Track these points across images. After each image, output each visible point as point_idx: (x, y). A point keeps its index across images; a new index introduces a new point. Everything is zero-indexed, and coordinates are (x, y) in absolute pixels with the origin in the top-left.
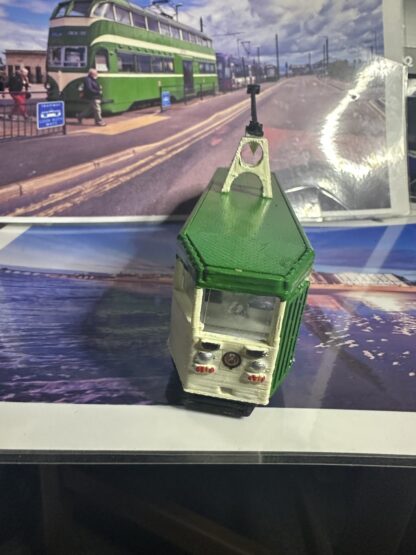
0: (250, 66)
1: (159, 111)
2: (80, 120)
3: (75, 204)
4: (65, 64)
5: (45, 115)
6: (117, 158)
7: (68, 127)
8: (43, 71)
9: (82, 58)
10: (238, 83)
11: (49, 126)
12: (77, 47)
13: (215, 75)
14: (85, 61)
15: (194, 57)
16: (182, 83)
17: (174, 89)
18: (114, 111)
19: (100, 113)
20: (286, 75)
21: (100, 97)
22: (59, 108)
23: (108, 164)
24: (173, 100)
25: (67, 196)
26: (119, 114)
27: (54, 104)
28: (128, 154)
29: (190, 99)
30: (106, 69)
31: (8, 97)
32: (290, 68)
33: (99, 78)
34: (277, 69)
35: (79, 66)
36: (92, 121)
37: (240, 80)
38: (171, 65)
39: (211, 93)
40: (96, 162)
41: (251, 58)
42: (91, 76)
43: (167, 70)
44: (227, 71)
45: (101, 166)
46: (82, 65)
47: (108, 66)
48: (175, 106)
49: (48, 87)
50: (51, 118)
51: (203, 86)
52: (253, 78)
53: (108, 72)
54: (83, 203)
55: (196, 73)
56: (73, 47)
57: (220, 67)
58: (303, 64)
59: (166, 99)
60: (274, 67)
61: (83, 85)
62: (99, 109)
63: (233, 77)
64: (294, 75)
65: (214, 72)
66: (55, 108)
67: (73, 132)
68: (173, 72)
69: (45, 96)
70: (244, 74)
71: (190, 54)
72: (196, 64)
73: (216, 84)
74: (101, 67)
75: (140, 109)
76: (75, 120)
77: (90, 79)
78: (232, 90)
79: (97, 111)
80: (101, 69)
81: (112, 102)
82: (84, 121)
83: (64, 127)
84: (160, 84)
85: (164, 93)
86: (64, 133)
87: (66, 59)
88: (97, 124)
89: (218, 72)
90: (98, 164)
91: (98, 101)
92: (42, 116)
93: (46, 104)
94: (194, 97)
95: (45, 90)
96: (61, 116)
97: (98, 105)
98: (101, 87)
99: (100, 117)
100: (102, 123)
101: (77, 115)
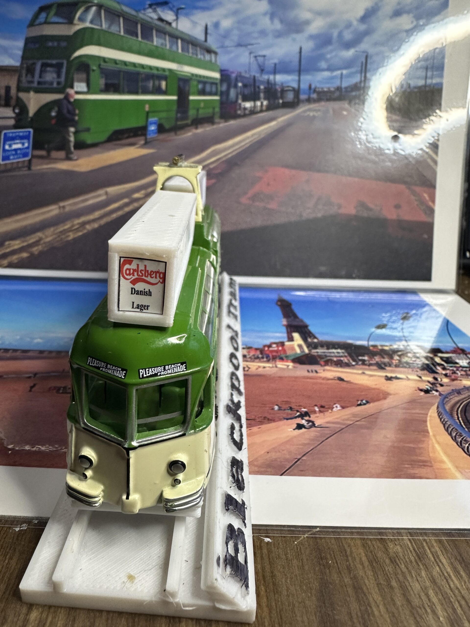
0: (262, 87)
1: (142, 142)
2: (49, 152)
3: (32, 254)
4: (39, 83)
5: (10, 146)
6: (86, 200)
7: (34, 161)
8: (13, 91)
9: (59, 76)
10: (245, 109)
11: (13, 160)
12: (54, 62)
13: (217, 98)
14: (63, 79)
15: (193, 75)
16: (175, 107)
17: (164, 115)
18: (89, 141)
19: (72, 144)
20: (309, 100)
21: (74, 123)
22: (26, 137)
23: (75, 208)
24: (161, 129)
25: (25, 244)
26: (94, 145)
27: (21, 132)
28: (99, 196)
29: (182, 128)
30: (85, 89)
32: (315, 91)
33: (76, 100)
34: (297, 92)
35: (55, 85)
36: (62, 154)
37: (248, 105)
38: (163, 84)
39: (210, 120)
40: (62, 204)
41: (265, 77)
42: (67, 97)
43: (158, 91)
44: (233, 93)
45: (67, 209)
46: (59, 83)
47: (88, 86)
48: (162, 136)
49: (17, 111)
50: (16, 150)
51: (201, 111)
52: (265, 103)
53: (88, 92)
54: (41, 253)
55: (194, 94)
56: (49, 61)
57: (224, 88)
58: (332, 86)
59: (153, 128)
60: (294, 89)
61: (56, 109)
62: (72, 139)
63: (240, 101)
64: (319, 100)
65: (215, 94)
66: (22, 138)
67: (39, 167)
68: (165, 93)
69: (12, 122)
70: (254, 97)
71: (188, 70)
72: (195, 83)
73: (217, 110)
74: (81, 86)
75: (120, 139)
76: (43, 153)
77: (65, 102)
78: (236, 117)
79: (69, 141)
80: (79, 90)
81: (88, 130)
82: (54, 154)
83: (30, 161)
84: (147, 108)
85: (151, 120)
86: (29, 168)
87: (40, 77)
88: (68, 158)
89: (222, 94)
90: (64, 207)
91: (72, 129)
92: (7, 147)
93: (12, 133)
94: (187, 125)
95: (13, 115)
96: (28, 148)
97: (71, 134)
98: (77, 112)
99: (72, 149)
100: (74, 156)
101: (46, 146)
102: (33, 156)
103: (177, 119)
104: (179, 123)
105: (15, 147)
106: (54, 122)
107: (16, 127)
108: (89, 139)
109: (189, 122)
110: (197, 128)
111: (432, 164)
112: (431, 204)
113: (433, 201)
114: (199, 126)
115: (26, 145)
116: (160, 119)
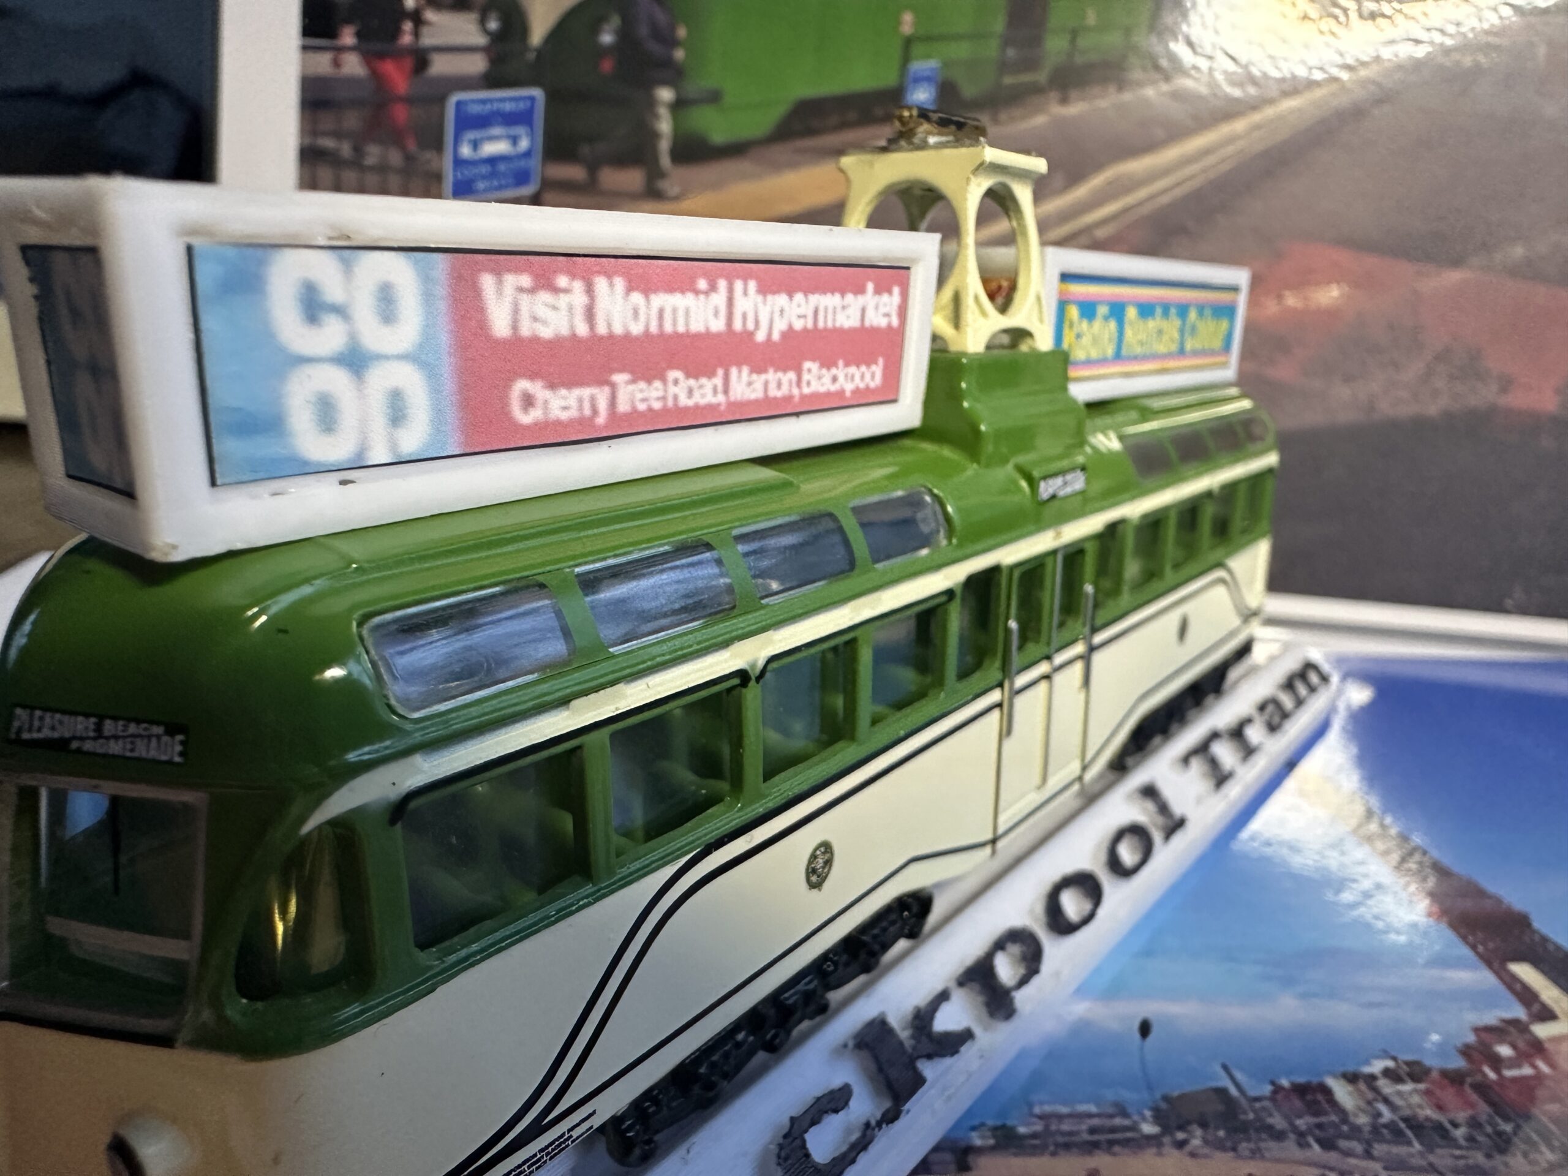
2: (593, 169)
5: (475, 145)
7: (549, 198)
16: (999, 23)
17: (961, 51)
18: (717, 136)
21: (674, 74)
26: (736, 150)
27: (507, 98)
29: (1018, 97)
31: (353, 65)
36: (633, 178)
39: (1109, 73)
50: (493, 161)
59: (922, 95)
62: (665, 126)
66: (510, 119)
69: (477, 64)
76: (575, 172)
81: (714, 97)
82: (608, 177)
83: (536, 199)
84: (909, 25)
88: (652, 192)
91: (666, 94)
92: (466, 151)
93: (483, 102)
95: (481, 40)
96: (528, 154)
97: (663, 112)
98: (682, 32)
99: (665, 161)
100: (670, 186)
101: (585, 150)
103: (1004, 67)
104: (1008, 80)
105: (488, 149)
108: (716, 127)
114: (1073, 94)
115: (524, 144)
116: (946, 64)
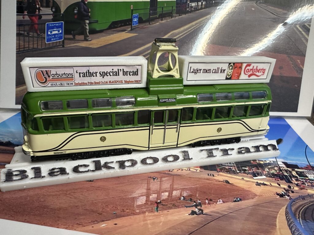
1: (129, 29)
11: (54, 41)
16: (149, 7)
18: (98, 29)
21: (89, 18)
22: (60, 27)
27: (57, 23)
29: (153, 20)
37: (193, 4)
49: (54, 10)
51: (164, 9)
52: (204, 3)
59: (135, 20)
63: (188, 2)
66: (58, 27)
67: (69, 46)
73: (175, 8)
75: (116, 27)
77: (82, 4)
79: (86, 29)
81: (97, 22)
82: (78, 37)
83: (63, 41)
84: (132, 7)
85: (134, 15)
86: (63, 46)
88: (86, 40)
91: (87, 21)
92: (49, 33)
93: (52, 24)
94: (157, 18)
96: (61, 33)
98: (90, 10)
99: (88, 34)
101: (72, 32)
102: (65, 39)
103: (150, 14)
104: (151, 17)
105: (54, 33)
106: (76, 17)
107: (53, 20)
108: (97, 27)
109: (157, 16)
110: (162, 20)
111: (304, 41)
112: (301, 66)
113: (303, 65)
114: (164, 19)
115: (60, 31)
116: (140, 14)
